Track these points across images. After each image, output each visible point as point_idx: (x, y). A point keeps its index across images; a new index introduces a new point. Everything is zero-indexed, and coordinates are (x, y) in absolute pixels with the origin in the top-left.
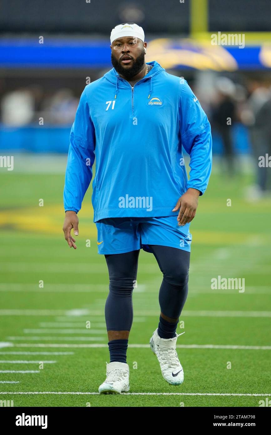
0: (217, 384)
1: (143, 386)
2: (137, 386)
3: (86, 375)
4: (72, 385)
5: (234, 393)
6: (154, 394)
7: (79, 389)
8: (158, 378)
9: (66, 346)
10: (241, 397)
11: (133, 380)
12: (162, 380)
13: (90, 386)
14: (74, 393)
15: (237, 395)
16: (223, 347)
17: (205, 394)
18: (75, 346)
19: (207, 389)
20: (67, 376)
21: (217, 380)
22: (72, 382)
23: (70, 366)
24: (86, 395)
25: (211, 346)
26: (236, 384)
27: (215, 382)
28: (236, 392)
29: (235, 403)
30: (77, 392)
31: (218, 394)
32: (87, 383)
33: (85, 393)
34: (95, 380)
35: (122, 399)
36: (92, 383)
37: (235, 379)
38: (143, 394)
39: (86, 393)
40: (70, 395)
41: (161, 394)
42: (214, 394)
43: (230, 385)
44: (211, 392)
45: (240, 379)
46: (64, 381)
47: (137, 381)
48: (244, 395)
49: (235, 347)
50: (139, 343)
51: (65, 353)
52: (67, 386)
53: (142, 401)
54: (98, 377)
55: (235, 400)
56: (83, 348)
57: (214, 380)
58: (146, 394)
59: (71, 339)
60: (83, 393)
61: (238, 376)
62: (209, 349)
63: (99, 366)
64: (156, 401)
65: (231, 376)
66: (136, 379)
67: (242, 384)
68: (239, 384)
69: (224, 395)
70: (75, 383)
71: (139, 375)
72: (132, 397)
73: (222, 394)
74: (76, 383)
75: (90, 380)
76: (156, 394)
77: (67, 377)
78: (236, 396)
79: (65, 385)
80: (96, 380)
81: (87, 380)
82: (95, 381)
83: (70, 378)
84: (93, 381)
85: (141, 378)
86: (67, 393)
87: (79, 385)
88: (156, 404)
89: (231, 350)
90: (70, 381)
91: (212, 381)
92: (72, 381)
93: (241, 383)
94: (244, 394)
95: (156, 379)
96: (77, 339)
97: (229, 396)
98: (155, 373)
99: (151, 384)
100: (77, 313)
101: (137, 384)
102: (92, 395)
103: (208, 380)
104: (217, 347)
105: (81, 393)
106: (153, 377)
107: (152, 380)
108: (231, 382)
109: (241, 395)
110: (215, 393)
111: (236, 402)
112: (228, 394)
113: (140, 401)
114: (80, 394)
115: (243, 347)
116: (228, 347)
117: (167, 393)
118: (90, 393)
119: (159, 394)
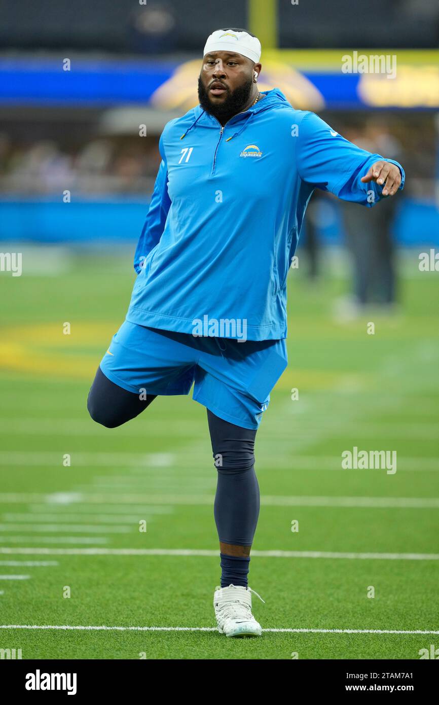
0: (287, 613)
1: (168, 616)
2: (159, 616)
3: (77, 598)
4: (54, 615)
5: (314, 628)
6: (186, 629)
7: (65, 620)
8: (193, 603)
9: (46, 551)
10: (326, 634)
11: (153, 607)
12: (200, 607)
13: (84, 615)
14: (57, 627)
15: (318, 631)
16: (297, 554)
17: (268, 630)
18: (61, 551)
19: (271, 622)
20: (47, 600)
21: (288, 607)
22: (55, 610)
23: (51, 584)
24: (78, 630)
25: (277, 553)
26: (318, 614)
27: (284, 611)
28: (317, 626)
29: (315, 645)
30: (62, 625)
31: (289, 630)
32: (78, 611)
33: (75, 628)
34: (92, 607)
35: (135, 637)
36: (88, 612)
37: (316, 606)
38: (169, 629)
39: (78, 628)
40: (51, 630)
41: (198, 628)
42: (283, 630)
43: (308, 616)
44: (277, 627)
45: (323, 606)
46: (42, 608)
47: (159, 608)
48: (331, 631)
49: (316, 555)
50: (162, 547)
51: (45, 564)
52: (47, 616)
53: (167, 641)
54: (96, 601)
55: (316, 640)
56: (73, 556)
57: (283, 607)
58: (173, 629)
59: (53, 540)
60: (72, 628)
61: (322, 601)
62: (274, 558)
63: (98, 584)
64: (189, 640)
65: (310, 600)
66: (157, 605)
67: (328, 614)
68: (323, 614)
69: (298, 631)
70: (59, 610)
71: (163, 598)
72: (151, 634)
73: (295, 630)
74: (61, 611)
75: (83, 606)
76: (189, 629)
77: (46, 602)
78: (317, 633)
79: (44, 614)
80: (93, 605)
81: (79, 607)
82: (92, 609)
83: (51, 603)
84: (88, 609)
85: (165, 604)
86: (46, 627)
87: (66, 615)
88: (190, 646)
89: (310, 559)
90: (51, 608)
91: (279, 609)
92: (55, 608)
93: (325, 613)
94: (331, 629)
95: (189, 604)
96: (63, 540)
97: (306, 633)
98: (188, 595)
99: (182, 614)
100: (63, 498)
101: (159, 612)
102: (87, 631)
103: (274, 608)
104: (287, 554)
105: (68, 627)
106: (185, 602)
107: (183, 607)
108: (309, 611)
109: (325, 631)
110: (284, 627)
111: (317, 642)
112: (305, 630)
113: (164, 640)
114: (67, 629)
115: (329, 555)
116: (305, 554)
117: (207, 627)
118: (83, 628)
119: (195, 629)
